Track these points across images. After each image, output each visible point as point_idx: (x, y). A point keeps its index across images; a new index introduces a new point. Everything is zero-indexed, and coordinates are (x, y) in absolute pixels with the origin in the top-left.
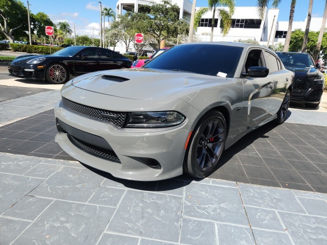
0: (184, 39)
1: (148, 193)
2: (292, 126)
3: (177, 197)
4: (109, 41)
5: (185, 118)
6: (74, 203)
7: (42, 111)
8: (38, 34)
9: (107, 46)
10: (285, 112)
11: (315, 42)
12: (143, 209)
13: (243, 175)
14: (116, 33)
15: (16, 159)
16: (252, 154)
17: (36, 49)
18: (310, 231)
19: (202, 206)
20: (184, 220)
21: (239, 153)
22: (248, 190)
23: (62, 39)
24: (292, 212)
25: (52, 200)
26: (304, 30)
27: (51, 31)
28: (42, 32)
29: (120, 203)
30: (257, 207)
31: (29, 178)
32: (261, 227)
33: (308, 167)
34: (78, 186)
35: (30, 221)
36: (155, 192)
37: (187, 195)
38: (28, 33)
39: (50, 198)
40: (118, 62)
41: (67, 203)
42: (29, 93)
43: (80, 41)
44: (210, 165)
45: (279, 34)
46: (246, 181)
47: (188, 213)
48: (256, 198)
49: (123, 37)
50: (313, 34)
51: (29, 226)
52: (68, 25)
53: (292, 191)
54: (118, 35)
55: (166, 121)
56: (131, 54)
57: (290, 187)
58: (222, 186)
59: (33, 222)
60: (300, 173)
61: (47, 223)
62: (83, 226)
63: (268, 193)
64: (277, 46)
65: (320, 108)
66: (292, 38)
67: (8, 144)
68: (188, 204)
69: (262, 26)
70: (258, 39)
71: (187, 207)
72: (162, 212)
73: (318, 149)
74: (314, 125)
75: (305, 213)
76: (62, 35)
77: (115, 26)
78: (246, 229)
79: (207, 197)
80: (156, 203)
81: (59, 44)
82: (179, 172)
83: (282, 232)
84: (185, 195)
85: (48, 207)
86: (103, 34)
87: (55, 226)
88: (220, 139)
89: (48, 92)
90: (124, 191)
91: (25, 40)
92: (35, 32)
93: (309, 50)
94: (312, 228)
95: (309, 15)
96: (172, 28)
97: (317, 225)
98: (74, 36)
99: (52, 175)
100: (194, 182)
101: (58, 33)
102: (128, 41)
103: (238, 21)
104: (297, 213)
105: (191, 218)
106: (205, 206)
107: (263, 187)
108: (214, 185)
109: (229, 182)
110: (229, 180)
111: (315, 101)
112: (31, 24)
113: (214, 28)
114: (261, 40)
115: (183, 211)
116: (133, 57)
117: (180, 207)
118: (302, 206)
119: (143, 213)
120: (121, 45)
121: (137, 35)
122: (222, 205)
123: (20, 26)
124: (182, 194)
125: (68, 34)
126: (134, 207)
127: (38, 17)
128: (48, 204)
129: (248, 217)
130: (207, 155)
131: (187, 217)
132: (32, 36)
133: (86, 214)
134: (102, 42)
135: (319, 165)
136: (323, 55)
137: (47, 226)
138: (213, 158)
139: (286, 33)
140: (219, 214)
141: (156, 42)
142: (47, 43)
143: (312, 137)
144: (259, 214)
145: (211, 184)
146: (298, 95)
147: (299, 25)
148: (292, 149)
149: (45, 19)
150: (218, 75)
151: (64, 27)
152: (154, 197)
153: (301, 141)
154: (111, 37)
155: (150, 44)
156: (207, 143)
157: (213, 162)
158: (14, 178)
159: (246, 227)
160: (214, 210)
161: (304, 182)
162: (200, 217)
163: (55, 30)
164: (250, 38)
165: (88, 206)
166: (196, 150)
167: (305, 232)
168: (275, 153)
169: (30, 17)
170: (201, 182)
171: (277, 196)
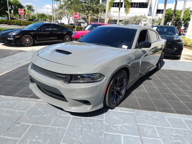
0: (103, 15)
1: (84, 118)
2: (165, 71)
3: (100, 120)
4: (58, 17)
5: (104, 76)
6: (42, 127)
7: (20, 66)
8: (14, 13)
9: (57, 19)
10: (161, 63)
11: (179, 17)
12: (82, 129)
13: (137, 104)
14: (62, 12)
15: (7, 99)
16: (142, 91)
17: (13, 22)
18: (173, 138)
19: (115, 125)
20: (105, 135)
21: (135, 90)
22: (139, 114)
23: (29, 15)
24: (163, 127)
25: (30, 125)
26: (173, 9)
27: (22, 12)
28: (16, 12)
29: (68, 125)
30: (144, 124)
31: (16, 112)
32: (146, 137)
33: (172, 98)
34: (44, 115)
35: (18, 139)
36: (88, 118)
37: (106, 118)
38: (8, 12)
39: (28, 124)
40: (64, 32)
41: (39, 127)
42: (11, 53)
43: (40, 16)
44: (118, 100)
45: (159, 11)
46: (139, 109)
47: (107, 130)
48: (144, 118)
49: (66, 14)
50: (178, 11)
51: (18, 142)
52: (32, 7)
53: (164, 113)
54: (63, 13)
55: (93, 79)
56: (72, 24)
57: (163, 111)
58: (125, 112)
59: (20, 139)
60: (168, 102)
61: (28, 140)
62: (49, 141)
63: (151, 115)
64: (157, 19)
65: (181, 58)
66: (166, 14)
67: (2, 89)
68: (107, 124)
69: (149, 7)
70: (147, 15)
71: (106, 126)
72: (92, 130)
73: (179, 86)
74: (177, 70)
75: (171, 127)
76: (28, 13)
77: (61, 7)
78: (138, 138)
79: (117, 119)
80: (89, 124)
81: (27, 18)
82: (101, 106)
83: (158, 139)
84: (105, 119)
85: (28, 129)
86: (54, 12)
87: (33, 142)
88: (124, 84)
89: (22, 53)
90: (71, 117)
91: (6, 16)
92: (12, 11)
93: (176, 21)
94: (174, 136)
95: (176, 1)
96: (95, 9)
97: (176, 134)
98: (36, 13)
99: (29, 109)
100: (110, 110)
101: (26, 12)
102: (69, 17)
103: (135, 3)
104: (166, 127)
105: (108, 133)
106: (116, 125)
107: (148, 112)
108: (121, 111)
109: (129, 109)
110: (129, 108)
111: (178, 55)
112: (9, 7)
113: (121, 8)
114: (148, 15)
115: (104, 129)
116: (73, 27)
117: (102, 126)
118: (169, 122)
119: (81, 131)
120: (65, 19)
121: (75, 14)
122: (125, 124)
123: (2, 8)
124: (103, 118)
125: (32, 12)
126: (76, 128)
127: (14, 2)
128: (28, 128)
129: (139, 131)
130: (117, 95)
131: (106, 132)
132: (10, 14)
133: (50, 133)
134: (53, 17)
135: (179, 96)
136: (184, 24)
137: (28, 141)
138: (120, 95)
139: (163, 10)
140: (124, 129)
141: (86, 17)
142: (20, 18)
143: (176, 78)
144: (145, 129)
145: (119, 111)
146: (169, 52)
147: (170, 6)
148: (165, 87)
149: (18, 3)
150: (122, 47)
151: (30, 8)
152: (88, 121)
153: (169, 81)
154: (59, 14)
155: (83, 18)
156: (117, 87)
157: (120, 98)
158: (7, 112)
159: (138, 137)
160: (121, 127)
161: (170, 108)
162: (114, 132)
163: (25, 10)
164: (142, 14)
165: (51, 128)
166: (111, 93)
167: (170, 139)
168: (155, 89)
169: (8, 2)
170: (114, 110)
171: (156, 117)
